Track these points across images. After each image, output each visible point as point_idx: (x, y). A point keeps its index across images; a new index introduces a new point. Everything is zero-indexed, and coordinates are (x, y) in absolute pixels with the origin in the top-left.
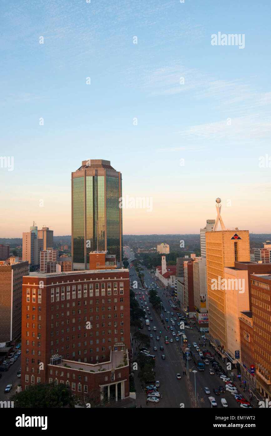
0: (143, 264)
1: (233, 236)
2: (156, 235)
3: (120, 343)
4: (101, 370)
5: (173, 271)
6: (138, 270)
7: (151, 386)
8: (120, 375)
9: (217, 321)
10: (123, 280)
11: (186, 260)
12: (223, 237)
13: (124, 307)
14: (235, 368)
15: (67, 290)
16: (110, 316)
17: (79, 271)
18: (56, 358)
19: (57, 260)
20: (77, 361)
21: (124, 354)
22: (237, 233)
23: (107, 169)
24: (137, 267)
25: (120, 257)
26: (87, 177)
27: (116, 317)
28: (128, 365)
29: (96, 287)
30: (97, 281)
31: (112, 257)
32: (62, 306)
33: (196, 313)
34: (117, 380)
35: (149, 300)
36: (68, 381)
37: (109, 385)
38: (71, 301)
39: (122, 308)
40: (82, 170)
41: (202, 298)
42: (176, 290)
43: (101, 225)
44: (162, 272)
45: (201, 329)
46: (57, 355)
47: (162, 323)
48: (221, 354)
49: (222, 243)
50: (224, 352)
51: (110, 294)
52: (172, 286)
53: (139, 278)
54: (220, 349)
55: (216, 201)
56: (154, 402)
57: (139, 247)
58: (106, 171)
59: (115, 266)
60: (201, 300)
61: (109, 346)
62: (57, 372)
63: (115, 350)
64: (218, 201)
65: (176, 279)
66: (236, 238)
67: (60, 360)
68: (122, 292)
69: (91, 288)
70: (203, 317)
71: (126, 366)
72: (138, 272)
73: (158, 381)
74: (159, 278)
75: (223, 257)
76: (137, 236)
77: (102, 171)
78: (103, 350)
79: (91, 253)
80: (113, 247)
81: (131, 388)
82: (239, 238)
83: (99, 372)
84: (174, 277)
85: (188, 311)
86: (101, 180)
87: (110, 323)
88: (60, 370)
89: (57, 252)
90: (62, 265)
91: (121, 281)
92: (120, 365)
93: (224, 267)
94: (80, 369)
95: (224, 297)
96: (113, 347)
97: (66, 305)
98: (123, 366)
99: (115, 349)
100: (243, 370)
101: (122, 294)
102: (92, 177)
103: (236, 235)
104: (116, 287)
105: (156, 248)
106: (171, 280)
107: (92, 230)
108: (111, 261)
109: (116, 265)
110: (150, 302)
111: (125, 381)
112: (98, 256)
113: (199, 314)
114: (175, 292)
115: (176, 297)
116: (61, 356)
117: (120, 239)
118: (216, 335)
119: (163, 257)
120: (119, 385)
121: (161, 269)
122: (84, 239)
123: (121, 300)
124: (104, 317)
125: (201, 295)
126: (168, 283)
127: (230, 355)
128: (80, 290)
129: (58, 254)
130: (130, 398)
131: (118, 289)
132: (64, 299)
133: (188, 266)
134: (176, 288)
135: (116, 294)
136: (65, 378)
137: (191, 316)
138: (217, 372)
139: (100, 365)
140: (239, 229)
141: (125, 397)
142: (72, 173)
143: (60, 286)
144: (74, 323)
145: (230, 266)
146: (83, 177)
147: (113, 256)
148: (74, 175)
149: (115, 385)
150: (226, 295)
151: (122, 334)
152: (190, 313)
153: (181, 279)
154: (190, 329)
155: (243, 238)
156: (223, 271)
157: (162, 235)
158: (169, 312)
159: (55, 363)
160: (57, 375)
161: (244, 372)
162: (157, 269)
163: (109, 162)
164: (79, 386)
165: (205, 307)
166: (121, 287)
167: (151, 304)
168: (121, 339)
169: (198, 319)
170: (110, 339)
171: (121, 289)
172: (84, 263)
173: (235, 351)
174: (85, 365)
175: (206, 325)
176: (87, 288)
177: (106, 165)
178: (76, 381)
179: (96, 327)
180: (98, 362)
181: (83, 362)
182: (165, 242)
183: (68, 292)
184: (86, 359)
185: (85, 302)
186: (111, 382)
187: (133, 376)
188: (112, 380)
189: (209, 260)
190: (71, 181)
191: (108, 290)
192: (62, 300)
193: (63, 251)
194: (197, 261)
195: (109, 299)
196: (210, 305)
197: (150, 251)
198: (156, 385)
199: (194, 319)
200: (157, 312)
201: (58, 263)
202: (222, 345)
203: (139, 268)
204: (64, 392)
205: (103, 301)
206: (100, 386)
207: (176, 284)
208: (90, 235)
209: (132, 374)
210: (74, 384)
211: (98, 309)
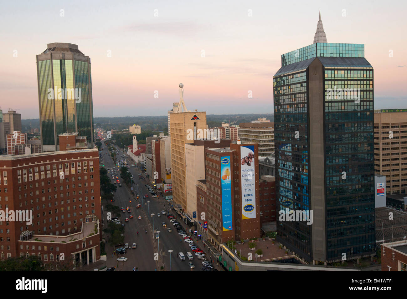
0: (116, 144)
1: (193, 117)
2: (129, 117)
3: (91, 215)
4: (72, 240)
5: (143, 149)
6: (110, 150)
7: (121, 248)
8: (91, 243)
9: (179, 189)
10: (93, 159)
11: (154, 139)
12: (184, 118)
13: (94, 183)
14: (193, 226)
15: (35, 171)
16: (80, 192)
17: (48, 153)
18: (26, 234)
19: (26, 143)
20: (49, 235)
21: (95, 224)
22: (196, 114)
23: (75, 53)
24: (109, 147)
25: (91, 138)
26: (53, 60)
27: (87, 192)
28: (99, 233)
29: (66, 167)
30: (66, 161)
31: (82, 138)
32: (31, 186)
33: (162, 185)
34: (87, 247)
35: (121, 176)
36: (39, 253)
37: (80, 252)
38: (40, 180)
39: (92, 184)
40: (48, 52)
41: (168, 171)
42: (146, 166)
43: (70, 109)
44: (133, 150)
45: (167, 197)
46: (27, 231)
47: (132, 195)
48: (182, 216)
49: (183, 123)
50: (184, 214)
51: (80, 172)
52: (142, 163)
53: (112, 156)
54: (182, 212)
55: (179, 86)
56: (123, 261)
57: (112, 129)
58: (74, 55)
59: (86, 147)
60: (167, 173)
61: (80, 219)
62: (28, 247)
63: (87, 222)
64: (181, 86)
65: (146, 156)
66: (195, 118)
67: (31, 235)
68: (92, 170)
69: (60, 168)
70: (168, 187)
71: (96, 234)
72: (111, 152)
73: (127, 244)
74: (131, 156)
75: (184, 135)
76: (110, 118)
77: (69, 54)
78: (74, 222)
79: (60, 135)
80: (84, 129)
81: (102, 251)
82: (198, 119)
83: (70, 242)
84: (144, 154)
85: (156, 183)
86: (69, 64)
87: (81, 199)
88: (31, 244)
89: (26, 135)
90: (32, 147)
91: (91, 160)
92: (91, 234)
93: (185, 144)
94: (52, 241)
95: (185, 169)
96: (85, 219)
97: (34, 185)
98: (94, 234)
99: (86, 220)
100: (199, 226)
101: (92, 172)
102: (59, 60)
103: (195, 116)
104: (86, 166)
105: (129, 129)
106: (141, 157)
107: (62, 113)
108: (82, 142)
109: (87, 145)
110: (122, 177)
111: (96, 247)
112: (67, 137)
113: (165, 185)
114: (144, 167)
115: (145, 172)
116: (32, 232)
117: (90, 121)
118: (179, 201)
119: (134, 137)
120: (91, 251)
121: (132, 148)
122: (53, 122)
123: (91, 177)
124: (75, 193)
125: (167, 169)
126: (139, 160)
127: (189, 216)
128: (48, 170)
129: (27, 137)
130: (100, 260)
131: (88, 168)
132: (32, 179)
133: (156, 144)
134: (145, 164)
135: (86, 172)
136: (37, 251)
137: (158, 187)
138: (179, 230)
139: (71, 236)
140: (198, 111)
141: (96, 260)
142: (37, 56)
143: (27, 168)
144: (44, 201)
145: (190, 143)
146: (49, 60)
147: (84, 137)
148: (39, 57)
149: (86, 252)
150: (187, 168)
151: (93, 207)
152: (157, 184)
153: (150, 156)
154: (157, 198)
155: (201, 118)
156: (184, 147)
157: (135, 117)
158: (138, 185)
159: (25, 238)
160: (28, 249)
161: (200, 228)
162: (129, 148)
163: (76, 46)
164: (51, 257)
165: (170, 178)
166: (91, 166)
167: (122, 179)
168: (92, 212)
169: (164, 189)
170: (81, 213)
171: (90, 167)
172: (54, 144)
173: (193, 212)
174: (57, 237)
175: (170, 194)
176: (56, 168)
177: (73, 49)
178: (48, 252)
179: (67, 202)
180: (70, 234)
181: (55, 235)
182: (137, 123)
183: (36, 172)
184: (57, 233)
185: (55, 181)
186: (82, 249)
187: (104, 242)
188: (83, 247)
189: (173, 138)
190: (36, 63)
191: (78, 168)
192: (30, 180)
193: (33, 134)
194: (163, 139)
195: (79, 177)
196: (174, 177)
197: (123, 132)
198: (125, 247)
199: (161, 189)
200: (128, 186)
201: (27, 146)
202: (183, 208)
203: (111, 147)
204: (35, 263)
205: (73, 179)
206: (72, 254)
207: (145, 160)
208: (59, 118)
209: (103, 240)
210: (46, 255)
211: (68, 187)
